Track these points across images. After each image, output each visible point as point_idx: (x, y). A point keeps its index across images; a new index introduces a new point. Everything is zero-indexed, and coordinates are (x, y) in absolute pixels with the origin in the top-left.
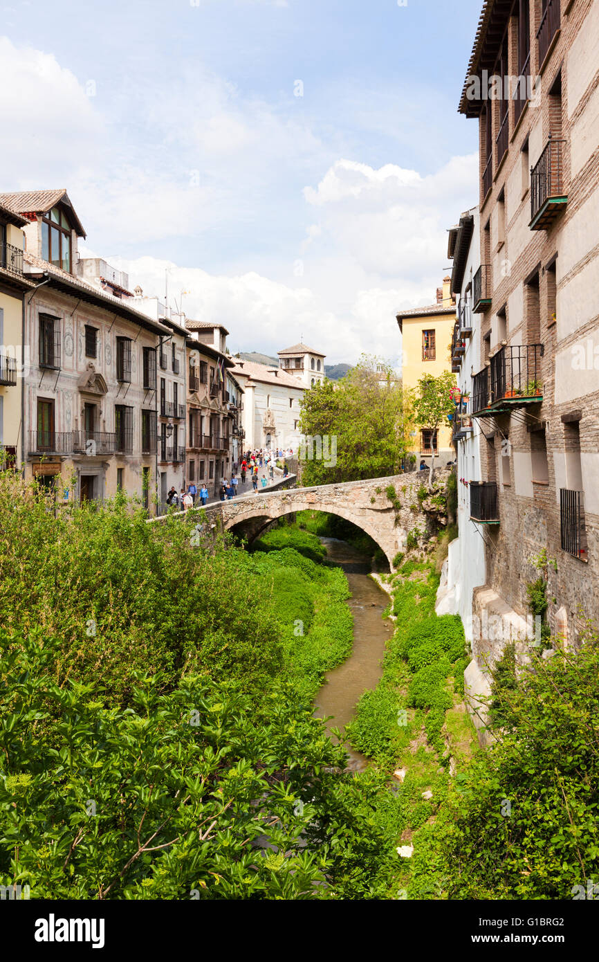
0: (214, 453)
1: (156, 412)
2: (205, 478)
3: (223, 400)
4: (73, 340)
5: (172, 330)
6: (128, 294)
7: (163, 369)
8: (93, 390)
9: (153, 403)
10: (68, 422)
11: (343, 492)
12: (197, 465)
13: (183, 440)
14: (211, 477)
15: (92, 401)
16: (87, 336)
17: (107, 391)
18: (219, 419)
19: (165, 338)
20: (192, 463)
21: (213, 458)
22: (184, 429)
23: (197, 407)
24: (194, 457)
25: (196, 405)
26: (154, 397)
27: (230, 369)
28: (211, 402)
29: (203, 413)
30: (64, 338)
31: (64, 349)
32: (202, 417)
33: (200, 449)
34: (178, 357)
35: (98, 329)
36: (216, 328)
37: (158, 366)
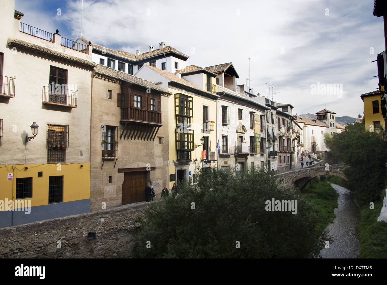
0: (289, 153)
1: (266, 138)
2: (286, 162)
3: (292, 132)
4: (234, 114)
5: (270, 108)
6: (254, 96)
7: (268, 122)
8: (241, 131)
9: (264, 135)
10: (233, 143)
11: (340, 168)
12: (282, 158)
13: (277, 148)
14: (288, 162)
15: (241, 135)
16: (239, 112)
17: (246, 131)
18: (291, 140)
19: (268, 111)
20: (280, 157)
21: (289, 155)
22: (277, 144)
23: (282, 136)
24: (281, 154)
25: (281, 135)
26: (265, 133)
27: (295, 121)
28: (287, 134)
29: (284, 138)
30: (231, 113)
31: (231, 117)
32: (284, 139)
33: (283, 151)
34: (274, 118)
35: (243, 110)
36: (288, 106)
37: (266, 121)
